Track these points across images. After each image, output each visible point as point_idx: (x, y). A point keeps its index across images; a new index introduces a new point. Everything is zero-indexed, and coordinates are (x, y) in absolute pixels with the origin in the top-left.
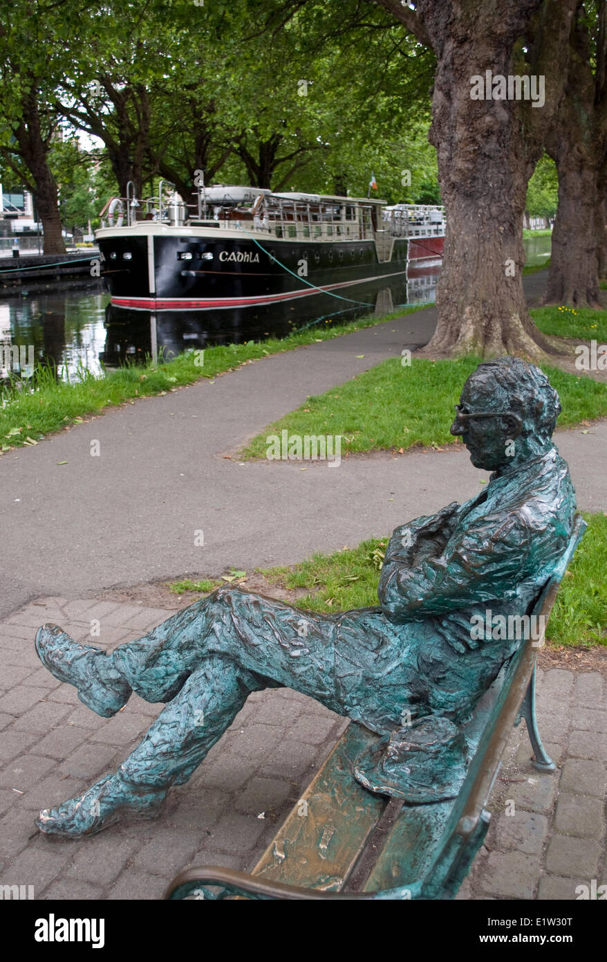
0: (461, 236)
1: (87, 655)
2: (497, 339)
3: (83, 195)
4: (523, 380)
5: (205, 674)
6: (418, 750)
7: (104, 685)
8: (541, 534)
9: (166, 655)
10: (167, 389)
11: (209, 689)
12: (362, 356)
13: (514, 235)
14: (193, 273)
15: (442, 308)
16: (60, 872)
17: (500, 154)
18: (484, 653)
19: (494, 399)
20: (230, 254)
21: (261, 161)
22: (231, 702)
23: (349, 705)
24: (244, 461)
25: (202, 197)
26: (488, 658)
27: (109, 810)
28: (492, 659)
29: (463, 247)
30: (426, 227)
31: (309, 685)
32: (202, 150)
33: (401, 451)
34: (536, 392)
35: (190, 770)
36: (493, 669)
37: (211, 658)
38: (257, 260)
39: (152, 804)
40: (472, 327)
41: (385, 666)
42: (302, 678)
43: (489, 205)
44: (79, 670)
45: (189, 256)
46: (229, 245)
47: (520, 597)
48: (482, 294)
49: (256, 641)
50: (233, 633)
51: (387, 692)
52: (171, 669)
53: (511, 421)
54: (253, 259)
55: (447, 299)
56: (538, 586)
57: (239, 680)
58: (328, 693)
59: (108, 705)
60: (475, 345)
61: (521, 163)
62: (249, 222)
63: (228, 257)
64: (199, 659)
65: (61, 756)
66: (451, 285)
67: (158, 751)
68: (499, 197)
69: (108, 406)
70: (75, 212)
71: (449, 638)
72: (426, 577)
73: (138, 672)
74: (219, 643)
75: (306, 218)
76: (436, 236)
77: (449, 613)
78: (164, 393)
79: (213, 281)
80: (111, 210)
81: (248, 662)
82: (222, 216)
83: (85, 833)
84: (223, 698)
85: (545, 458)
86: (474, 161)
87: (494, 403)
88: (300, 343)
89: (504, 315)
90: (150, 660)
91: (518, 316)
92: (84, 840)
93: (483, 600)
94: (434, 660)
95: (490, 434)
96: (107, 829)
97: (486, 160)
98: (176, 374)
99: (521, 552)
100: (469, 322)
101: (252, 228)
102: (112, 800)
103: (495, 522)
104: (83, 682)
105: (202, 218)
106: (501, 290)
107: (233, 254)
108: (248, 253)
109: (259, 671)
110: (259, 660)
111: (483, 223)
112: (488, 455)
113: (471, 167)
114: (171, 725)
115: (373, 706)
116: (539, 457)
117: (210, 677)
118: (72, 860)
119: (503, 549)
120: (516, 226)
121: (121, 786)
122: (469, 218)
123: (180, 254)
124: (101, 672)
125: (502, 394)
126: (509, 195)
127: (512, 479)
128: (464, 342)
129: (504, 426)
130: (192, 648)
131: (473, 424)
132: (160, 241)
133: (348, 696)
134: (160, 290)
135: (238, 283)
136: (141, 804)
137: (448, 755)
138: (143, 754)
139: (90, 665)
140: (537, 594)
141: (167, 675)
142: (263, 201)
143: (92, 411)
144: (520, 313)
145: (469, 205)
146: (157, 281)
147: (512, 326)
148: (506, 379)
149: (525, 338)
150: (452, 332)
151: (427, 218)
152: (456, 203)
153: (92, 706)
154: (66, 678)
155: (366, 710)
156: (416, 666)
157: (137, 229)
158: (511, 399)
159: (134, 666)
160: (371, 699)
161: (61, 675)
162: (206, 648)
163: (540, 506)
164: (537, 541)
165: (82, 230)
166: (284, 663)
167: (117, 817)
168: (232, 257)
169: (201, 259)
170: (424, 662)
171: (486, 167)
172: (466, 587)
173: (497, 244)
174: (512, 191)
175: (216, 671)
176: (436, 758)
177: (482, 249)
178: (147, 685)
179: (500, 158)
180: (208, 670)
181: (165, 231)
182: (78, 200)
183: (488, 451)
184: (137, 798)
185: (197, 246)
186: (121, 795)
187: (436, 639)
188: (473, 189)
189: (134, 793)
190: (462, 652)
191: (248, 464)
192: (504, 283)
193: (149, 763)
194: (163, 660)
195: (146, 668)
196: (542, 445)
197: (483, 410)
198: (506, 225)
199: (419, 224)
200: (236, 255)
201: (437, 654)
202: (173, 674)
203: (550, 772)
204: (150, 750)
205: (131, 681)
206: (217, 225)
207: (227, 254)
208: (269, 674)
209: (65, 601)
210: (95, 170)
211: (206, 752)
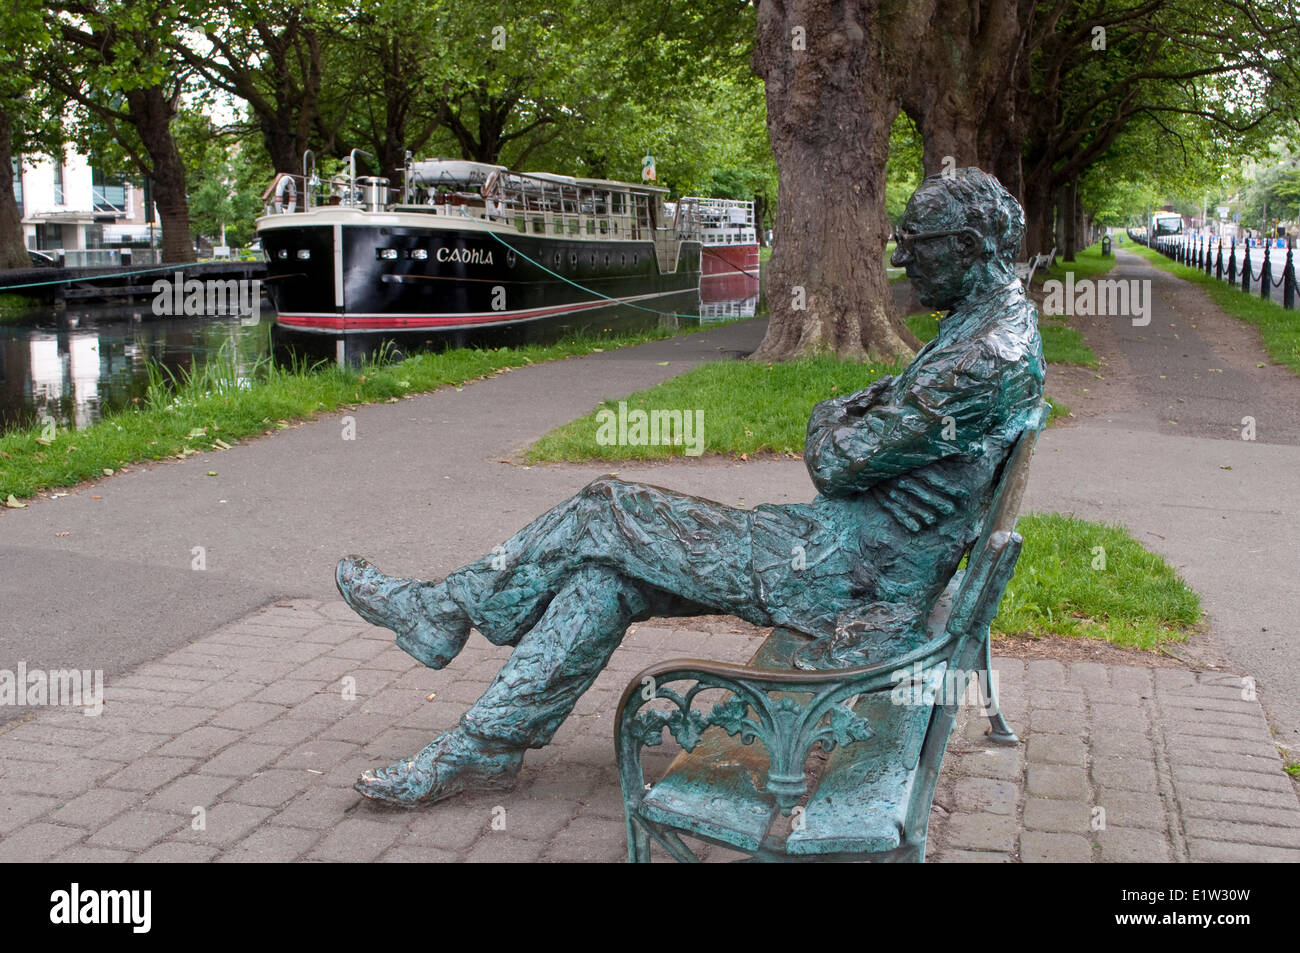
0: (800, 199)
1: (410, 587)
2: (855, 340)
3: (215, 188)
4: (982, 190)
5: (577, 591)
6: (875, 629)
7: (434, 623)
8: (1013, 365)
9: (523, 571)
10: (399, 396)
11: (582, 609)
12: (666, 363)
13: (874, 197)
14: (398, 278)
15: (776, 299)
16: (396, 840)
17: (854, 86)
18: (942, 530)
19: (946, 214)
20: (451, 252)
21: (482, 136)
22: (610, 629)
23: (772, 606)
24: (530, 465)
25: (409, 174)
26: (948, 538)
27: (451, 772)
28: (953, 540)
29: (803, 214)
30: (723, 230)
31: (718, 590)
32: (397, 119)
33: (744, 457)
34: (999, 203)
35: (554, 725)
36: (954, 554)
37: (585, 568)
38: (490, 260)
39: (505, 769)
40: (819, 323)
41: (817, 555)
42: (709, 581)
43: (839, 155)
44: (400, 607)
45: (393, 255)
46: (450, 238)
47: (986, 455)
48: (831, 279)
49: (646, 538)
50: (615, 531)
51: (822, 585)
52: (529, 591)
53: (969, 238)
54: (484, 259)
55: (783, 286)
56: (1007, 442)
57: (621, 597)
58: (743, 596)
59: (439, 651)
60: (824, 348)
61: (882, 100)
62: (479, 210)
63: (449, 255)
64: (570, 572)
65: (363, 740)
66: (788, 266)
67: (515, 693)
68: (853, 143)
69: (321, 410)
70: (201, 213)
71: (899, 513)
72: (871, 430)
73: (482, 599)
74: (597, 545)
75: (556, 209)
76: (738, 243)
77: (898, 478)
78: (395, 400)
79: (428, 290)
80: (279, 191)
81: (635, 567)
82: (440, 200)
83: (421, 801)
84: (601, 621)
85: (1011, 287)
86: (818, 96)
87: (947, 219)
88: (573, 353)
89: (862, 307)
90: (500, 580)
91: (882, 309)
92: (420, 811)
93: (944, 454)
94: (880, 543)
95: (942, 258)
96: (448, 799)
97: (834, 93)
98: (408, 377)
99: (991, 387)
100: (815, 316)
101: (483, 217)
102: (455, 758)
103: (957, 352)
104: (404, 621)
105: (410, 202)
106: (859, 272)
107: (456, 251)
108: (478, 251)
109: (650, 579)
110: (650, 564)
111: (832, 180)
112: (940, 286)
113: (813, 102)
114: (531, 660)
115: (805, 606)
116: (1002, 286)
117: (584, 593)
118: (408, 828)
119: (968, 383)
120: (876, 184)
121: (466, 742)
122: (811, 174)
123: (379, 251)
124: (430, 607)
125: (958, 209)
126: (866, 141)
127: (970, 314)
128: (808, 344)
129: (960, 247)
130: (559, 558)
131: (920, 247)
132: (351, 233)
133: (771, 595)
134: (350, 302)
135: (461, 292)
136: (492, 769)
137: (911, 635)
138: (495, 699)
139: (414, 599)
140: (1005, 455)
141: (523, 599)
142: (498, 179)
143: (299, 415)
144: (885, 306)
145: (811, 156)
146: (348, 288)
147: (875, 323)
148: (961, 189)
149: (893, 339)
150: (790, 333)
151: (725, 218)
152: (792, 153)
153: (417, 653)
154: (381, 619)
155: (797, 612)
156: (858, 549)
157: (315, 217)
158: (968, 212)
159: (478, 591)
160: (800, 597)
161: (374, 616)
162: (579, 555)
163: (1010, 335)
164: (1008, 373)
165: (209, 240)
166: (685, 563)
167: (460, 785)
168: (455, 257)
169: (410, 258)
170: (867, 547)
171: (833, 102)
172: (923, 435)
173: (850, 207)
174: (870, 136)
175: (592, 585)
176: (898, 638)
177: (830, 216)
178: (494, 618)
179: (854, 91)
180: (581, 584)
181: (357, 218)
182: (207, 195)
183: (941, 279)
184: (484, 758)
185: (405, 241)
186: (466, 753)
187: (880, 519)
188: (816, 133)
189: (482, 751)
190: (916, 529)
191: (535, 469)
192: (862, 263)
193: (502, 710)
194: (518, 578)
195: (495, 592)
196: (1004, 272)
197: (934, 229)
198: (864, 183)
199: (714, 226)
200: (461, 253)
201: (886, 538)
202: (531, 597)
203: (1012, 744)
204: (504, 692)
205: (473, 613)
206: (433, 212)
207: (447, 251)
208: (663, 583)
209: (319, 603)
210: (235, 150)
211: (574, 702)
